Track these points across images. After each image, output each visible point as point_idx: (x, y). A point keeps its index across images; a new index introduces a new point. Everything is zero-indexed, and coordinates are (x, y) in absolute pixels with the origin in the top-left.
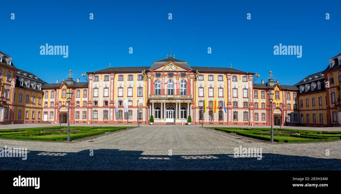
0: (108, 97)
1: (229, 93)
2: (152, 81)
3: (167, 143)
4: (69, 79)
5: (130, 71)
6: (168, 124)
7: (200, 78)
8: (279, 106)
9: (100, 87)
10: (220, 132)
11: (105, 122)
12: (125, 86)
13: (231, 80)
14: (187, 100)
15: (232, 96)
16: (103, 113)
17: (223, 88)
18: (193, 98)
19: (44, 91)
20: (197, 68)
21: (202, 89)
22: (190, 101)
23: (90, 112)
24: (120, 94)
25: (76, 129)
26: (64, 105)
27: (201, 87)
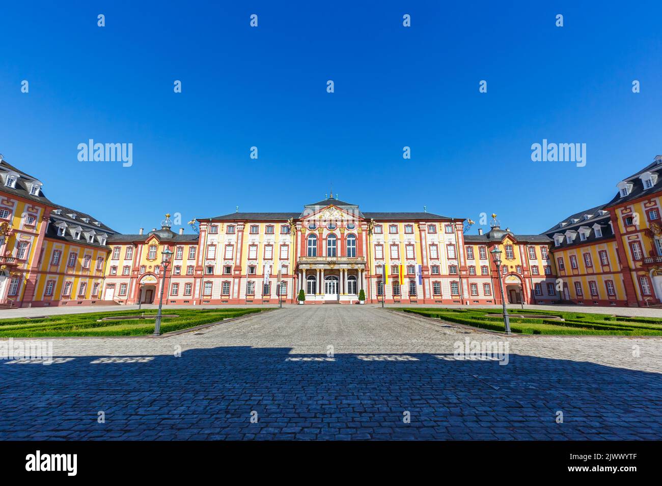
0: (232, 259)
1: (424, 253)
2: (303, 235)
3: (328, 333)
4: (164, 228)
5: (270, 219)
6: (327, 303)
7: (378, 230)
8: (514, 270)
9: (219, 243)
10: (413, 316)
11: (223, 301)
12: (260, 243)
13: (427, 232)
14: (358, 264)
15: (429, 257)
16: (222, 285)
17: (413, 245)
18: (367, 262)
19: (112, 247)
20: (372, 214)
21: (380, 248)
22: (362, 267)
23: (198, 284)
24: (253, 256)
25: (171, 314)
26: (150, 272)
27: (379, 245)
